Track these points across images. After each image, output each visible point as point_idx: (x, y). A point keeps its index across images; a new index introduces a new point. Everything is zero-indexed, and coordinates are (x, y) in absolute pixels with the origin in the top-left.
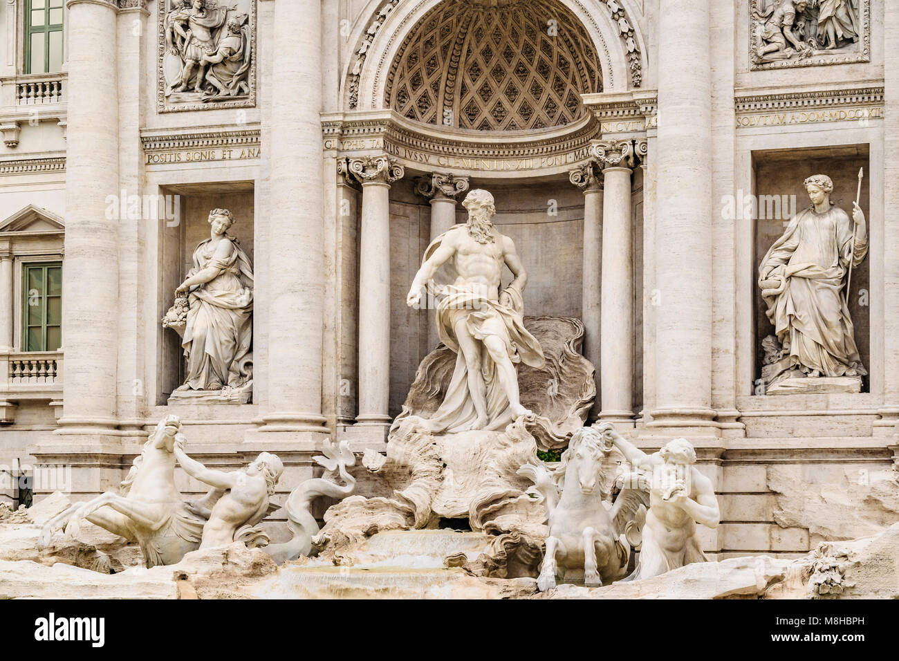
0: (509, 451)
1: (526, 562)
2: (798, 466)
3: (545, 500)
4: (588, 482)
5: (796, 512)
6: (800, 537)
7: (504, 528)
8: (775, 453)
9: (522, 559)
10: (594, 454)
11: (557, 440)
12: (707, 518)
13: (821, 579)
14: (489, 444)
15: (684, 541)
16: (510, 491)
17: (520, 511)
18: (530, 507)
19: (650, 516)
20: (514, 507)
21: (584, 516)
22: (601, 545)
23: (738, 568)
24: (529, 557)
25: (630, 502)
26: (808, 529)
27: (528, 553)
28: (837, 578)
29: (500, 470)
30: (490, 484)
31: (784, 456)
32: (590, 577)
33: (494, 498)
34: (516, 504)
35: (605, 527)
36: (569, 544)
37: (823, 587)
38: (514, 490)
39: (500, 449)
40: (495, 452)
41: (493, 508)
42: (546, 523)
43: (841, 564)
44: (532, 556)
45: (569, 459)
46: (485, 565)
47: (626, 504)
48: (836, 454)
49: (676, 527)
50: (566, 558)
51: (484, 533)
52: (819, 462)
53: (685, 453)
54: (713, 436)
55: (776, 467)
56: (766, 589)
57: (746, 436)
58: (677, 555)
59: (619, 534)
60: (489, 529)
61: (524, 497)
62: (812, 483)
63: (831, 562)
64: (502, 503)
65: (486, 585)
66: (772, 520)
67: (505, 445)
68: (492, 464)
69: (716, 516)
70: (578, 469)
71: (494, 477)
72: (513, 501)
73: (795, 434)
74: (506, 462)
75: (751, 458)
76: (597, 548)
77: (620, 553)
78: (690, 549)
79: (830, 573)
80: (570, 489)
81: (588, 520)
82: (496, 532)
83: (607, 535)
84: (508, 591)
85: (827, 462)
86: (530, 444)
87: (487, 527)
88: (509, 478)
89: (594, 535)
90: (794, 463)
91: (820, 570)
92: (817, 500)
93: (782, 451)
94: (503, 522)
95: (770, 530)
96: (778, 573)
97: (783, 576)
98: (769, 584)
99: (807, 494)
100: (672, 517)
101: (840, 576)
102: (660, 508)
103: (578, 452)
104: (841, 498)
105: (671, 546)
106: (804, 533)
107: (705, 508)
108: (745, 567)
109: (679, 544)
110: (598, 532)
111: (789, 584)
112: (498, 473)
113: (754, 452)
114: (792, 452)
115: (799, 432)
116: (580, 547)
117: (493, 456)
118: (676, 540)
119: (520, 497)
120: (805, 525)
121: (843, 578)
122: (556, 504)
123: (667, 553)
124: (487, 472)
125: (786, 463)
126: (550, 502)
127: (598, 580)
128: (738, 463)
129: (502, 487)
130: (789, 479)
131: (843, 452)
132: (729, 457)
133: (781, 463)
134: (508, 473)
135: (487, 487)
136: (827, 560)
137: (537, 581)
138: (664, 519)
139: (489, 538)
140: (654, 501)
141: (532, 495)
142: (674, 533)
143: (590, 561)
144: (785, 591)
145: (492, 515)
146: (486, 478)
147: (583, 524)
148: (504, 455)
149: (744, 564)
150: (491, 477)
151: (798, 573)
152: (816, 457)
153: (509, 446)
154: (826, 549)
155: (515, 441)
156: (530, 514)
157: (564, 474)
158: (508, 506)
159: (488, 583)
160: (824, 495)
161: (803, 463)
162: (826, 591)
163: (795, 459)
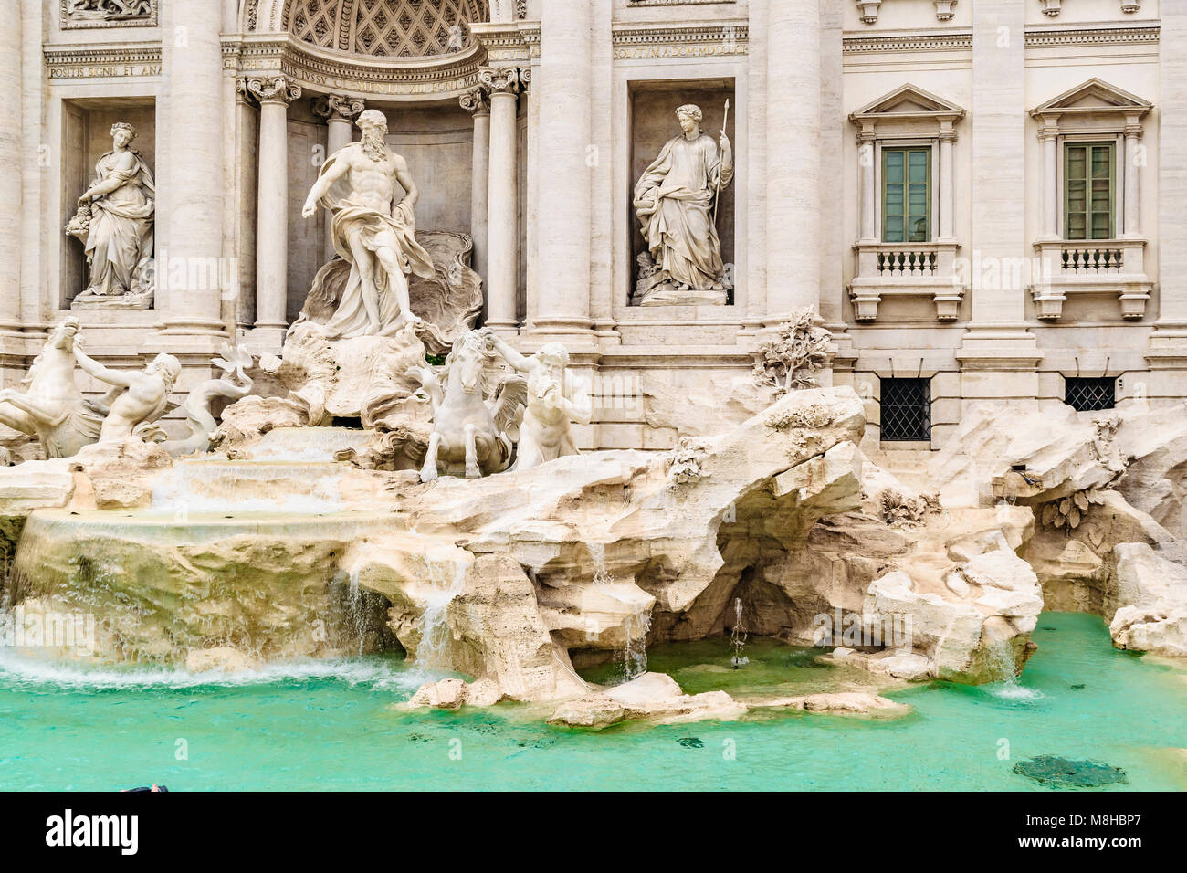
0: (399, 355)
1: (413, 458)
2: (669, 371)
3: (431, 400)
4: (469, 382)
5: (667, 413)
6: (670, 436)
7: (393, 426)
8: (648, 360)
9: (409, 454)
10: (475, 356)
11: (443, 344)
12: (581, 416)
13: (679, 469)
14: (381, 348)
15: (559, 437)
16: (399, 393)
17: (408, 411)
18: (418, 407)
19: (527, 413)
20: (403, 407)
21: (466, 413)
22: (482, 441)
23: (606, 460)
24: (415, 452)
25: (510, 401)
26: (677, 429)
27: (414, 448)
28: (694, 468)
29: (390, 373)
30: (380, 385)
31: (656, 362)
32: (471, 469)
33: (384, 399)
34: (405, 404)
35: (486, 424)
36: (451, 440)
37: (682, 477)
38: (405, 392)
39: (391, 353)
40: (386, 355)
41: (383, 407)
43: (699, 456)
44: (418, 452)
45: (452, 362)
46: (373, 459)
47: (507, 402)
48: (703, 361)
49: (551, 424)
50: (447, 453)
51: (374, 431)
52: (688, 368)
53: (560, 358)
54: (591, 343)
55: (649, 372)
56: (630, 480)
57: (621, 343)
58: (552, 450)
59: (499, 430)
60: (378, 427)
61: (413, 397)
62: (681, 387)
63: (690, 454)
64: (391, 403)
65: (372, 477)
66: (644, 421)
67: (396, 349)
68: (383, 367)
69: (587, 414)
70: (460, 370)
71: (384, 379)
72: (402, 401)
73: (666, 342)
74: (396, 366)
75: (626, 364)
76: (477, 443)
77: (501, 449)
78: (565, 444)
79: (688, 464)
80: (453, 389)
81: (470, 418)
82: (385, 429)
83: (488, 431)
84: (394, 482)
85: (694, 368)
86: (419, 349)
87: (377, 425)
88: (398, 379)
89: (475, 431)
90: (665, 368)
91: (679, 461)
92: (685, 402)
93: (654, 358)
94: (392, 420)
95: (642, 430)
96: (642, 465)
97: (647, 468)
98: (634, 475)
99: (677, 397)
100: (547, 415)
101: (698, 467)
102: (536, 406)
103: (460, 355)
104: (709, 402)
105: (546, 441)
106: (674, 432)
107: (578, 407)
108: (611, 459)
109: (554, 440)
110: (479, 429)
111: (652, 475)
112: (389, 375)
113: (628, 358)
114: (663, 358)
115: (670, 340)
116: (461, 443)
117: (384, 360)
118: (551, 436)
119: (409, 398)
120: (674, 425)
121: (700, 469)
122: (441, 403)
123: (543, 448)
124: (378, 374)
125: (657, 368)
126: (435, 401)
127: (478, 472)
128: (614, 368)
129: (392, 389)
130: (661, 383)
131: (709, 358)
132: (605, 362)
133: (653, 368)
134: (398, 375)
135: (377, 389)
136: (686, 452)
138: (540, 417)
139: (378, 435)
140: (530, 399)
141: (420, 396)
142: (550, 429)
143: (471, 455)
144: (649, 481)
145: (382, 414)
146: (377, 380)
147: (465, 421)
148: (394, 359)
149: (611, 456)
150: (381, 379)
151: (661, 465)
152: (685, 363)
153: (399, 351)
154: (687, 443)
155: (405, 345)
156: (417, 413)
157: (448, 375)
158: (397, 406)
159: (375, 475)
160: (692, 397)
161: (672, 368)
162: (685, 480)
163: (665, 365)
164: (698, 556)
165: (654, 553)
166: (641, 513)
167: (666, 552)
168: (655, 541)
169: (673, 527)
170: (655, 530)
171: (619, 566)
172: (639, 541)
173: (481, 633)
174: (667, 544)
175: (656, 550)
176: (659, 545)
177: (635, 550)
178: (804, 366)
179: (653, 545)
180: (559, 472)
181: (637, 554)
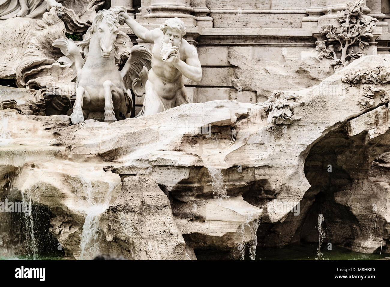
0: (45, 32)
1: (59, 109)
2: (250, 48)
3: (74, 64)
4: (107, 48)
5: (248, 80)
7: (42, 85)
8: (234, 39)
9: (56, 106)
10: (112, 28)
11: (79, 25)
12: (194, 75)
13: (278, 113)
14: (30, 27)
15: (176, 92)
16: (46, 60)
17: (53, 74)
18: (60, 71)
19: (151, 74)
20: (49, 71)
21: (104, 73)
22: (116, 94)
23: (218, 107)
24: (61, 105)
25: (135, 67)
26: (256, 92)
27: (60, 102)
28: (289, 113)
29: (38, 45)
30: (32, 54)
31: (240, 41)
32: (109, 115)
33: (34, 64)
34: (51, 69)
35: (118, 82)
36: (93, 93)
37: (279, 120)
38: (50, 59)
39: (39, 30)
40: (35, 32)
41: (34, 71)
42: (74, 80)
43: (292, 104)
44: (63, 105)
45: (92, 33)
46: (31, 107)
47: (132, 68)
48: (276, 40)
49: (170, 81)
50: (90, 103)
51: (28, 88)
52: (265, 45)
53: (179, 28)
54: (192, 25)
55: (234, 48)
56: (235, 123)
57: (214, 26)
59: (127, 89)
60: (31, 85)
61: (56, 64)
62: (259, 60)
63: (285, 103)
64: (40, 68)
65: (32, 120)
66: (231, 85)
67: (43, 27)
68: (33, 40)
70: (99, 40)
71: (34, 49)
72: (48, 67)
73: (248, 26)
74: (43, 40)
75: (217, 42)
76: (113, 96)
78: (180, 98)
79: (284, 110)
80: (93, 54)
81: (106, 76)
82: (36, 87)
83: (120, 87)
84: (49, 124)
85: (270, 45)
86: (60, 27)
87: (30, 83)
88: (45, 51)
89: (111, 87)
90: (247, 46)
91: (277, 107)
92: (263, 72)
93: (239, 38)
94: (41, 80)
95: (230, 92)
96: (245, 112)
97: (248, 115)
98: (238, 119)
99: (256, 67)
100: (167, 74)
101: (291, 112)
102: (159, 67)
103: (100, 27)
104: (280, 70)
105: (166, 95)
107: (192, 68)
108: (222, 107)
109: (172, 94)
110: (114, 84)
111: (252, 120)
112: (37, 47)
113: (219, 38)
114: (246, 38)
115: (251, 25)
116: (100, 96)
117: (34, 35)
118: (170, 91)
119: (53, 64)
120: (254, 89)
121: (293, 113)
122: (82, 66)
123: (163, 100)
124: (29, 46)
125: (241, 45)
126: (77, 64)
127: (114, 117)
128: (208, 45)
129: (40, 57)
130: (243, 57)
131: (281, 39)
132: (202, 41)
133: (238, 45)
134: (44, 47)
135: (29, 57)
136: (282, 101)
137: (70, 117)
138: (161, 76)
139: (32, 91)
140: (154, 62)
141: (62, 63)
142: (169, 86)
143: (109, 104)
144: (250, 125)
145: (34, 76)
146: (28, 50)
147: (102, 79)
148: (41, 34)
149: (222, 104)
150: (31, 50)
151: (258, 112)
152: (263, 42)
153: (45, 28)
154: (279, 95)
155: (50, 24)
156: (61, 76)
157: (88, 44)
158: (44, 71)
159: (34, 119)
160: (268, 68)
161: (253, 46)
162: (281, 122)
163: (248, 43)
164: (292, 181)
165: (258, 178)
166: (247, 147)
167: (267, 177)
168: (259, 168)
169: (271, 157)
170: (258, 160)
171: (231, 187)
172: (246, 168)
173: (130, 235)
174: (267, 171)
175: (259, 175)
176: (261, 171)
177: (243, 175)
178: (356, 44)
179: (257, 172)
180: (181, 116)
181: (245, 178)
